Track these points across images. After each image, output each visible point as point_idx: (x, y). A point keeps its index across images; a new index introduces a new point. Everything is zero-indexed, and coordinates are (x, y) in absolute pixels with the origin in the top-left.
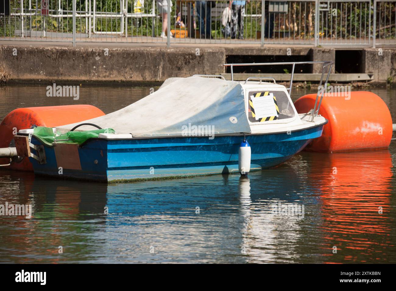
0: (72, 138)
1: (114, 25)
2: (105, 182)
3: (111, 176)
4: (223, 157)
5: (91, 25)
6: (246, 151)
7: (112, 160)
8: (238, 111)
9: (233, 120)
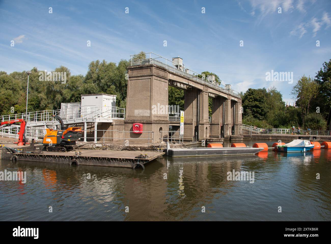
0: (283, 147)
1: (284, 133)
2: (287, 152)
3: (288, 151)
4: (301, 149)
5: (281, 133)
6: (305, 149)
7: (288, 149)
8: (304, 144)
9: (303, 145)
